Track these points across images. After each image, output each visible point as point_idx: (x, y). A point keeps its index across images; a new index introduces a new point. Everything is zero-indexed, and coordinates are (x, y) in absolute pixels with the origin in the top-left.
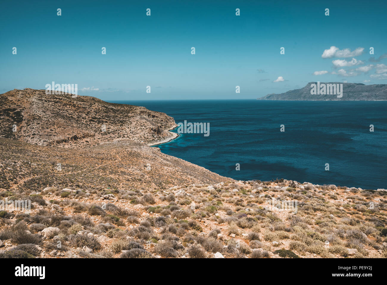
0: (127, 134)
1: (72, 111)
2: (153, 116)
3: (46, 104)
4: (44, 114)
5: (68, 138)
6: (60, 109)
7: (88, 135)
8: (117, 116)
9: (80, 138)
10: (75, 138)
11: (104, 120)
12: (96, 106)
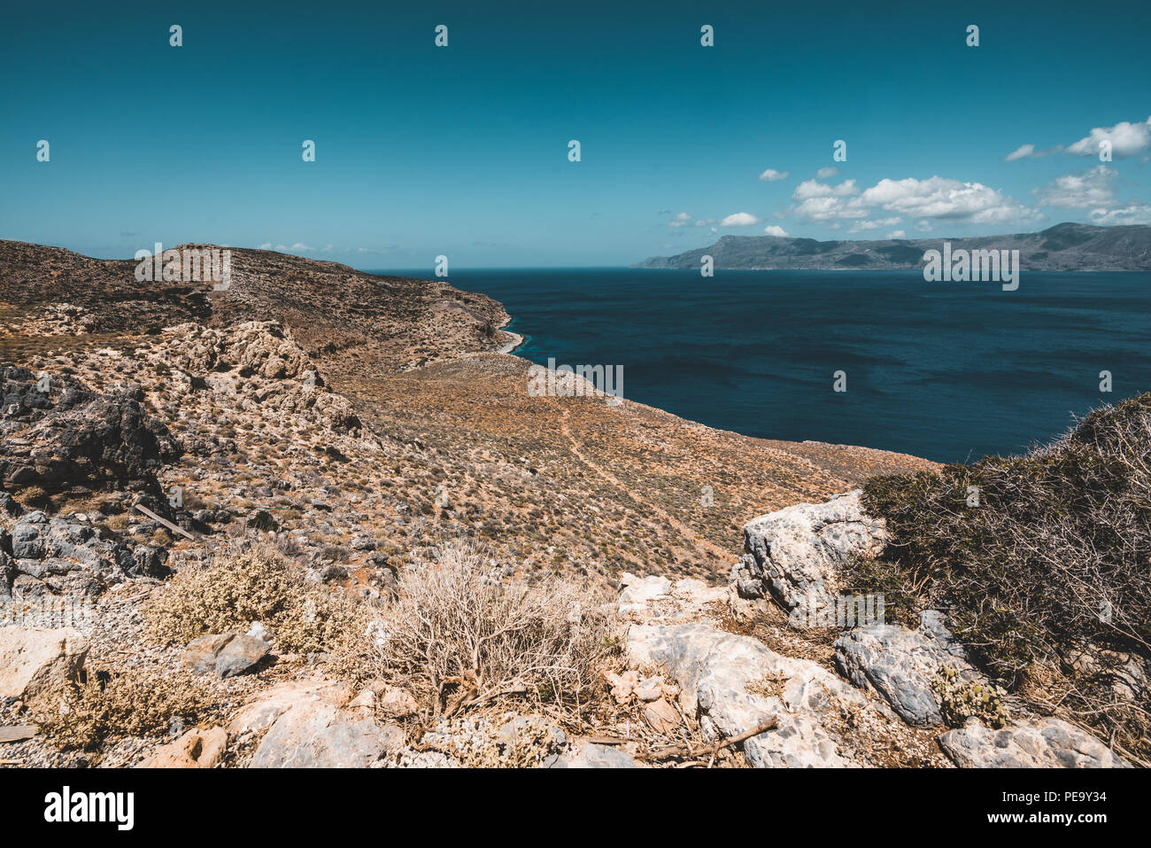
0: (428, 338)
1: (308, 293)
2: (467, 301)
3: (253, 278)
4: (256, 299)
5: (319, 349)
6: (283, 289)
7: (354, 342)
8: (401, 302)
9: (340, 349)
10: (331, 349)
11: (377, 310)
12: (354, 281)
